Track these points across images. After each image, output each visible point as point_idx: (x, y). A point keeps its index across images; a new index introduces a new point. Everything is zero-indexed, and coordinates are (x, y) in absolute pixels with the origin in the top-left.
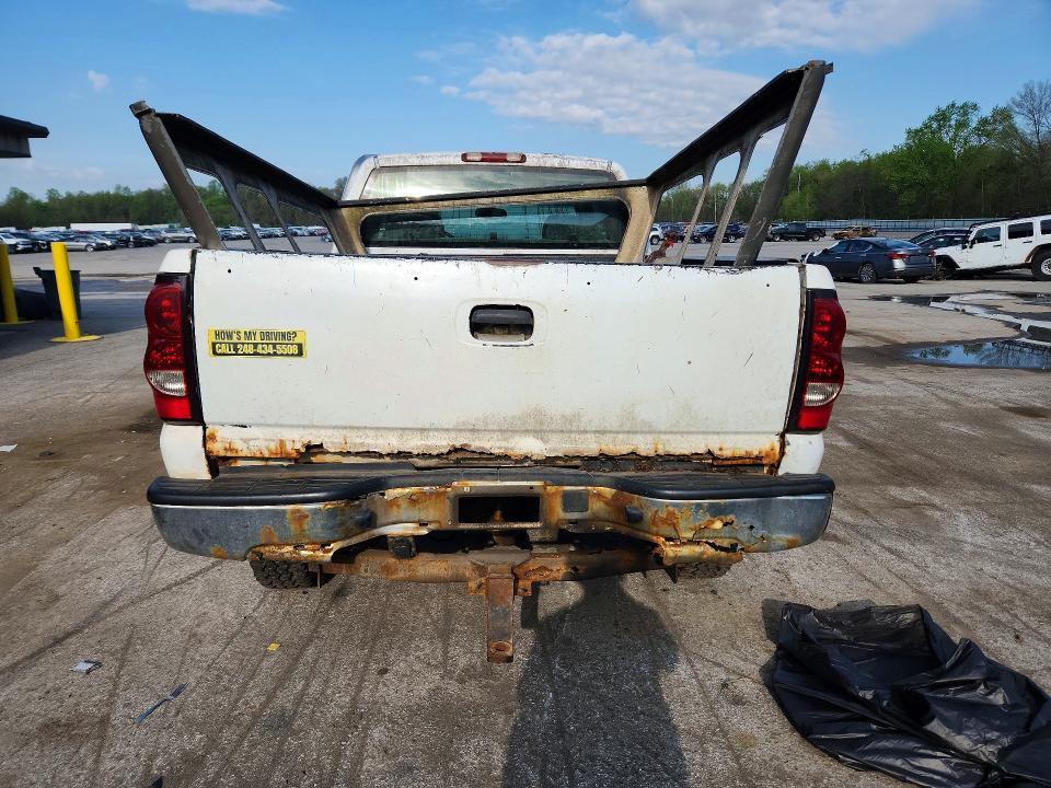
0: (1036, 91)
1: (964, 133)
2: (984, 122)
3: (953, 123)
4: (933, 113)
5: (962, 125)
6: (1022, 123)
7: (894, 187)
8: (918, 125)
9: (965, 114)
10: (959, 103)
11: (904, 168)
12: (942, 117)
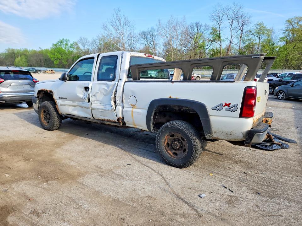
0: (83, 39)
1: (67, 47)
2: (72, 45)
3: (64, 44)
4: (59, 40)
5: (66, 45)
6: (81, 46)
7: (52, 59)
8: (55, 43)
9: (67, 42)
10: (65, 39)
11: (54, 54)
12: (61, 42)
